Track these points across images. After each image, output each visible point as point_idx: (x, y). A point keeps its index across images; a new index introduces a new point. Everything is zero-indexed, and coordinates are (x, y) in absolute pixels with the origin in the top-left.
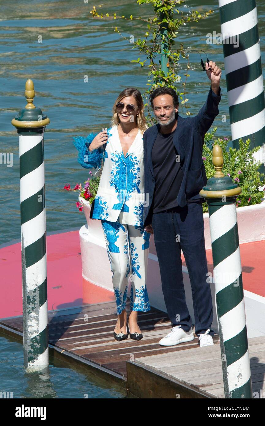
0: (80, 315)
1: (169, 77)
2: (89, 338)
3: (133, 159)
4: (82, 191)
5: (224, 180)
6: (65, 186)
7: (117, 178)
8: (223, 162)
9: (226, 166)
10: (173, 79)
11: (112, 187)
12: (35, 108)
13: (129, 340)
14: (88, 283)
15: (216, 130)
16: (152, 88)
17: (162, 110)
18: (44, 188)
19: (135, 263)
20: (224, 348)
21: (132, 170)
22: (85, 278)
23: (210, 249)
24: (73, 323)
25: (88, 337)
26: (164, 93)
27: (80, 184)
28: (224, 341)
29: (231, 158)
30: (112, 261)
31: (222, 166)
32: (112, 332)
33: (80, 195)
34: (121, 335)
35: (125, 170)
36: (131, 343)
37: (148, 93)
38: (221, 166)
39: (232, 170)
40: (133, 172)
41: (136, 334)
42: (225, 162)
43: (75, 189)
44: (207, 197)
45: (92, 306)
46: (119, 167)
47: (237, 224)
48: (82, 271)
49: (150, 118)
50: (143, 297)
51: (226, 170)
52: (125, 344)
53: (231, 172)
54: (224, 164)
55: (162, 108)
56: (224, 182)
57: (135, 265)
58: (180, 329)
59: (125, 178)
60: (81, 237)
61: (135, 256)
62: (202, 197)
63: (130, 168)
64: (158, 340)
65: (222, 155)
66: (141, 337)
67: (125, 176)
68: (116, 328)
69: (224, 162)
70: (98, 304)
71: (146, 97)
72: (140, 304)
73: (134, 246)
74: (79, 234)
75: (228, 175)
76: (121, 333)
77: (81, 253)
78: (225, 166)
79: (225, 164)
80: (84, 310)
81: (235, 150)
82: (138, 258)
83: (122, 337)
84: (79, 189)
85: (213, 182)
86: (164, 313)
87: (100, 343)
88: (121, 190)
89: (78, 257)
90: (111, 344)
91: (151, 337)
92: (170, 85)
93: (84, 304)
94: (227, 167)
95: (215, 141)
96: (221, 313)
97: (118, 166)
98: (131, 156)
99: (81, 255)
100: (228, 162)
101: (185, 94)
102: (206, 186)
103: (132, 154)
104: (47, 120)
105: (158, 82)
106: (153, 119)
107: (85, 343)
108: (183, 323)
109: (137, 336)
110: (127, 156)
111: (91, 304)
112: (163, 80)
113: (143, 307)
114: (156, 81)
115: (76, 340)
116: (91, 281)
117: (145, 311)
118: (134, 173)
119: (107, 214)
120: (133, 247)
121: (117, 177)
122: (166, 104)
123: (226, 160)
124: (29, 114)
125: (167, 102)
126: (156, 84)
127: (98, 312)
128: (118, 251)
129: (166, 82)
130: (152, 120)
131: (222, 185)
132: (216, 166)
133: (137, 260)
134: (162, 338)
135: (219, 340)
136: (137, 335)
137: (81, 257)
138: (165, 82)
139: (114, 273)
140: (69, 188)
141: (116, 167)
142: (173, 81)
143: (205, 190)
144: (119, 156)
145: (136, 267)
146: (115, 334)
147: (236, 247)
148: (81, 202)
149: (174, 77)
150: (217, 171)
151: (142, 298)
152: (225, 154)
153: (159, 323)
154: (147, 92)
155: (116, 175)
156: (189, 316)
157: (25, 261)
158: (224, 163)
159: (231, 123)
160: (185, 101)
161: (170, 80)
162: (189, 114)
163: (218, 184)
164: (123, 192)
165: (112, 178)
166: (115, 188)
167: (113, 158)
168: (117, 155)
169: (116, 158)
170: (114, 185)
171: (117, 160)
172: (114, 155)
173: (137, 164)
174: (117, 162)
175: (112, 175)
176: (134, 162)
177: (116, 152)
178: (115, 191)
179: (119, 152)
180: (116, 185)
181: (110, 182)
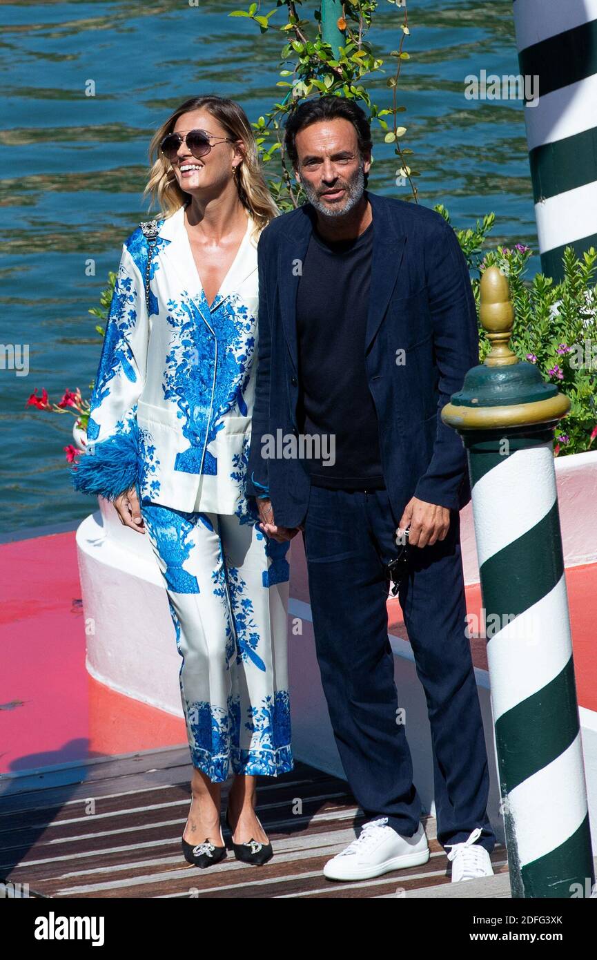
0: (80, 790)
1: (345, 61)
2: (110, 860)
3: (237, 314)
4: (82, 412)
5: (516, 375)
7: (184, 375)
8: (511, 317)
9: (523, 331)
10: (357, 65)
11: (169, 401)
13: (232, 865)
14: (104, 690)
15: (492, 221)
17: (328, 167)
19: (244, 627)
20: (520, 886)
21: (231, 346)
22: (94, 677)
23: (475, 585)
24: (60, 814)
25: (108, 857)
26: (330, 115)
27: (78, 390)
28: (521, 865)
29: (539, 306)
30: (180, 622)
31: (511, 332)
32: (178, 840)
33: (76, 424)
34: (207, 850)
35: (212, 348)
36: (236, 873)
37: (282, 111)
38: (507, 329)
39: (540, 345)
40: (234, 352)
41: (252, 844)
42: (520, 319)
43: (62, 406)
45: (118, 760)
46: (192, 341)
47: (555, 507)
48: (87, 656)
49: (289, 188)
50: (268, 729)
51: (523, 342)
52: (220, 876)
53: (537, 349)
54: (515, 325)
55: (327, 161)
56: (515, 380)
57: (244, 634)
58: (387, 827)
59: (209, 373)
60: (81, 551)
61: (243, 607)
63: (225, 341)
64: (320, 863)
65: (510, 298)
66: (267, 853)
67: (210, 366)
68: (190, 828)
69: (517, 318)
70: (136, 756)
71: (276, 123)
72: (261, 753)
73: (238, 577)
74: (74, 542)
75: (531, 357)
76: (207, 841)
77: (81, 601)
78: (520, 330)
79: (518, 324)
80: (93, 774)
81: (550, 281)
82: (252, 611)
83: (210, 856)
85: (483, 382)
86: (338, 779)
87: (144, 874)
88: (197, 410)
89: (72, 611)
90: (176, 877)
91: (297, 854)
92: (349, 86)
93: (94, 755)
94: (527, 335)
95: (488, 255)
96: (512, 779)
97: (188, 338)
98: (229, 303)
99: (82, 606)
100: (529, 320)
101: (394, 112)
103: (232, 298)
105: (312, 77)
107: (97, 874)
108: (394, 809)
109: (254, 851)
110: (215, 306)
111: (116, 756)
112: (328, 70)
113: (270, 762)
114: (307, 75)
115: (71, 866)
116: (112, 685)
117: (275, 775)
118: (236, 356)
119: (156, 485)
120: (236, 580)
121: (185, 370)
122: (338, 149)
123: (523, 314)
125: (342, 143)
126: (308, 83)
127: (136, 778)
128: (196, 590)
129: (338, 77)
131: (511, 389)
132: (490, 331)
133: (248, 619)
134: (332, 857)
135: (507, 863)
136: (257, 847)
137: (82, 612)
138: (333, 77)
139: (186, 658)
141: (184, 342)
142: (357, 74)
144: (193, 306)
145: (248, 638)
146: (186, 849)
148: (81, 445)
149: (360, 60)
150: (492, 345)
151: (266, 735)
152: (518, 295)
153: (323, 812)
154: (278, 109)
155: (184, 365)
156: (413, 789)
158: (514, 320)
159: (537, 199)
160: (395, 134)
161: (349, 69)
162: (407, 174)
163: (498, 384)
164: (201, 415)
165: (169, 376)
166: (179, 405)
167: (173, 314)
168: (188, 304)
169: (184, 315)
170: (174, 393)
171: (186, 319)
172: (176, 306)
173: (248, 327)
174: (188, 325)
175: (170, 367)
176: (238, 323)
177: (183, 295)
178: (178, 413)
179: (191, 296)
180: (182, 394)
181: (164, 387)
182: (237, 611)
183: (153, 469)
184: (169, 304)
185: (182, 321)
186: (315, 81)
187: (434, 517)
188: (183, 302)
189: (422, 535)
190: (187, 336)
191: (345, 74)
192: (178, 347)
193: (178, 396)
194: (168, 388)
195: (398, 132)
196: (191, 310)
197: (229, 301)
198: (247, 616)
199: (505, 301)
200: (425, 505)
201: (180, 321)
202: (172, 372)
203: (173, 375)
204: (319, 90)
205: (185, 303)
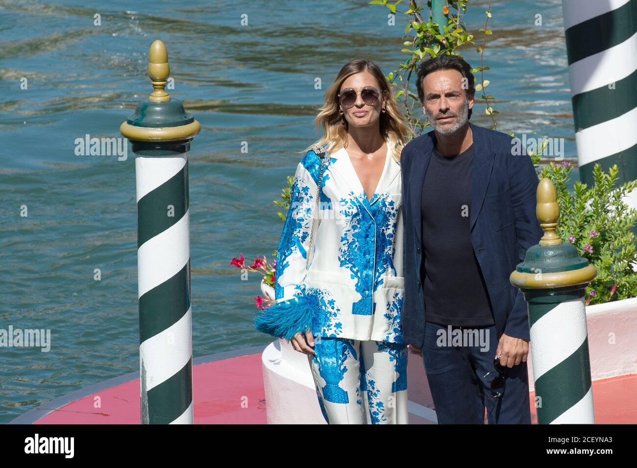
1: (448, 35)
3: (388, 206)
4: (267, 272)
5: (561, 252)
6: (234, 259)
7: (354, 249)
8: (558, 211)
9: (567, 220)
10: (456, 39)
11: (343, 268)
12: (170, 99)
16: (414, 57)
17: (443, 101)
18: (188, 267)
21: (383, 228)
29: (578, 203)
33: (263, 280)
35: (372, 230)
37: (405, 68)
39: (577, 230)
40: (385, 232)
42: (565, 211)
43: (254, 268)
44: (527, 287)
46: (359, 226)
47: (586, 342)
51: (566, 227)
54: (561, 216)
55: (443, 97)
56: (560, 255)
60: (265, 367)
61: (378, 407)
62: (515, 285)
63: (379, 224)
65: (557, 198)
67: (372, 242)
69: (562, 212)
74: (261, 360)
75: (571, 238)
77: (265, 401)
78: (564, 219)
79: (563, 215)
81: (585, 186)
82: (383, 410)
84: (262, 267)
85: (538, 255)
88: (365, 272)
89: (258, 408)
92: (450, 53)
94: (569, 222)
95: (544, 168)
97: (356, 224)
98: (383, 199)
99: (265, 404)
100: (570, 212)
101: (481, 70)
102: (524, 263)
103: (385, 196)
104: (194, 125)
105: (426, 46)
106: (415, 121)
110: (374, 201)
112: (437, 42)
114: (422, 45)
118: (386, 234)
119: (339, 325)
120: (374, 388)
121: (354, 246)
122: (450, 89)
123: (566, 208)
124: (157, 113)
126: (422, 50)
128: (345, 400)
129: (443, 47)
131: (557, 262)
132: (543, 222)
137: (265, 409)
138: (439, 46)
140: (242, 263)
141: (353, 227)
142: (456, 44)
143: (521, 270)
144: (359, 202)
147: (584, 388)
148: (266, 295)
149: (458, 35)
150: (546, 231)
152: (564, 196)
154: (403, 67)
155: (353, 242)
157: (148, 419)
159: (578, 130)
160: (482, 85)
161: (450, 41)
162: (490, 112)
163: (549, 258)
164: (367, 276)
165: (343, 251)
166: (351, 270)
168: (355, 201)
169: (353, 208)
170: (347, 262)
171: (355, 211)
172: (347, 203)
173: (394, 215)
174: (357, 215)
175: (344, 245)
176: (389, 213)
177: (350, 195)
178: (351, 275)
179: (357, 195)
180: (353, 262)
181: (339, 259)
182: (374, 409)
183: (335, 315)
184: (341, 201)
185: (352, 212)
186: (428, 49)
187: (516, 347)
188: (351, 200)
189: (509, 359)
190: (355, 222)
191: (448, 44)
192: (349, 231)
193: (350, 264)
194: (343, 259)
195: (484, 84)
196: (357, 204)
197: (383, 197)
198: (380, 413)
199: (554, 201)
200: (511, 338)
201: (350, 212)
202: (345, 248)
203: (346, 250)
204: (430, 55)
205: (353, 200)
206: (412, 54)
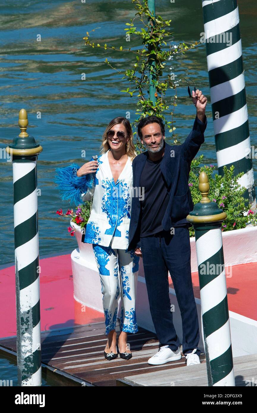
0: (72, 335)
1: (157, 107)
3: (124, 186)
4: (73, 216)
5: (210, 206)
6: (58, 211)
7: (108, 204)
8: (209, 188)
10: (161, 108)
12: (29, 136)
13: (119, 360)
14: (80, 304)
15: (202, 157)
16: (141, 117)
17: (153, 138)
18: (37, 214)
19: (125, 285)
20: (210, 367)
22: (76, 300)
23: (196, 272)
24: (65, 343)
25: (80, 357)
26: (152, 122)
27: (72, 210)
28: (210, 361)
29: (217, 184)
30: (103, 284)
33: (71, 220)
34: (111, 355)
36: (121, 362)
38: (207, 191)
41: (125, 353)
42: (211, 188)
43: (67, 215)
44: (194, 222)
46: (110, 194)
47: (222, 248)
48: (74, 293)
50: (132, 318)
51: (212, 196)
52: (115, 363)
53: (216, 198)
54: (210, 190)
55: (153, 136)
56: (210, 208)
57: (125, 288)
58: (168, 348)
59: (116, 204)
60: (72, 260)
61: (126, 279)
65: (208, 182)
66: (130, 356)
68: (106, 348)
70: (89, 325)
71: (135, 126)
72: (130, 326)
74: (70, 258)
75: (214, 200)
76: (111, 352)
77: (72, 276)
78: (211, 192)
80: (75, 331)
81: (220, 176)
82: (128, 280)
83: (112, 357)
84: (71, 214)
85: (199, 208)
86: (153, 333)
87: (91, 362)
88: (113, 216)
89: (70, 279)
90: (101, 363)
91: (140, 356)
92: (158, 114)
93: (76, 325)
94: (213, 193)
95: (201, 168)
96: (208, 333)
99: (72, 278)
100: (214, 189)
101: (172, 123)
103: (122, 181)
104: (39, 148)
105: (146, 112)
106: (142, 146)
107: (76, 362)
108: (171, 343)
109: (126, 356)
110: (117, 183)
111: (83, 325)
112: (151, 109)
113: (132, 329)
115: (68, 360)
116: (82, 303)
119: (100, 239)
120: (124, 270)
122: (156, 132)
123: (212, 186)
124: (23, 142)
125: (156, 130)
127: (89, 332)
128: (108, 275)
129: (154, 111)
130: (141, 148)
131: (208, 210)
132: (202, 192)
134: (151, 357)
135: (205, 360)
136: (127, 354)
137: (73, 280)
139: (105, 295)
140: (61, 213)
141: (107, 194)
142: (161, 111)
143: (191, 215)
146: (105, 354)
148: (73, 227)
149: (162, 106)
150: (203, 196)
151: (131, 320)
152: (211, 181)
153: (148, 343)
154: (136, 121)
155: (108, 201)
156: (176, 336)
157: (19, 283)
159: (217, 151)
160: (173, 130)
161: (158, 109)
162: (176, 142)
163: (204, 209)
164: (114, 217)
166: (107, 214)
167: (104, 185)
168: (108, 182)
171: (108, 186)
172: (104, 182)
174: (108, 188)
177: (106, 179)
178: (107, 216)
179: (109, 179)
180: (108, 210)
182: (124, 280)
183: (98, 234)
184: (102, 181)
190: (108, 192)
191: (157, 111)
192: (105, 195)
193: (106, 211)
194: (103, 208)
196: (109, 183)
198: (126, 282)
201: (106, 187)
202: (104, 203)
206: (140, 115)
